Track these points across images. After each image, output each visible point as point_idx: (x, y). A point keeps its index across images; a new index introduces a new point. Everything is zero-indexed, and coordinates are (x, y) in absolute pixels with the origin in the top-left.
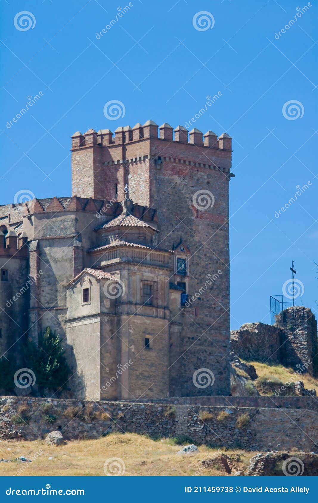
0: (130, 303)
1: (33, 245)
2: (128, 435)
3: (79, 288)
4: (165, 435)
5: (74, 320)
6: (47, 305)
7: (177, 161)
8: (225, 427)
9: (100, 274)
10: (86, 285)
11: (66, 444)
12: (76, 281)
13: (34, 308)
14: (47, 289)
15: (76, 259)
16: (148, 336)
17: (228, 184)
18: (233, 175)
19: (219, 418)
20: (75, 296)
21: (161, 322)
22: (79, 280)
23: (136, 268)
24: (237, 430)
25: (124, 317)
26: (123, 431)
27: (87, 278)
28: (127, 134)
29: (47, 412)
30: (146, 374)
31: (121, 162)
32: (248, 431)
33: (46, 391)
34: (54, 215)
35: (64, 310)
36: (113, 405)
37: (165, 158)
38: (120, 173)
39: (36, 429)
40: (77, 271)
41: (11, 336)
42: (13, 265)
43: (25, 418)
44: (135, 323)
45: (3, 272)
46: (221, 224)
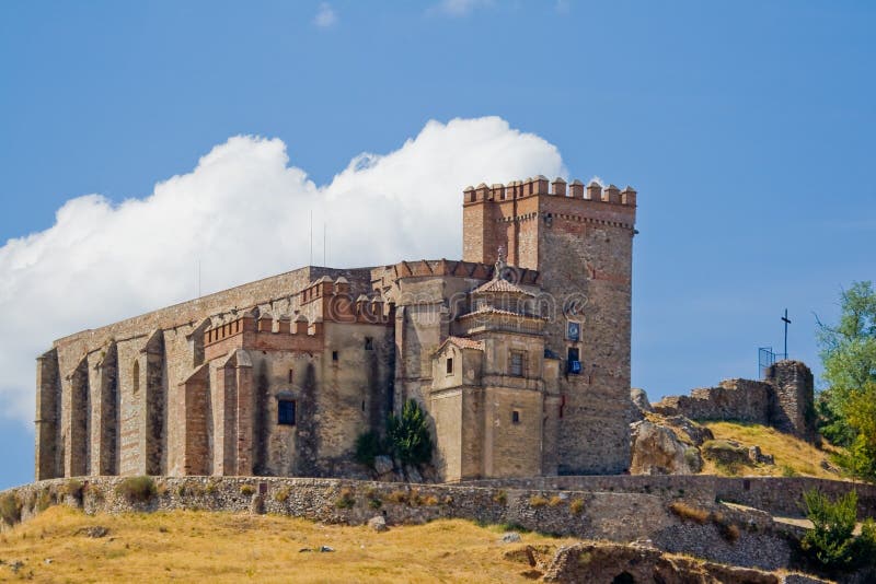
0: (496, 374)
1: (399, 312)
2: (455, 522)
3: (444, 358)
4: (495, 521)
5: (439, 392)
6: (412, 376)
7: (570, 217)
8: (559, 513)
9: (464, 343)
10: (450, 355)
11: (388, 530)
12: (441, 350)
13: (398, 379)
14: (413, 358)
15: (442, 326)
16: (516, 410)
17: (631, 241)
18: (637, 232)
19: (551, 503)
20: (440, 366)
21: (532, 394)
22: (443, 349)
23: (504, 336)
24: (571, 517)
25: (489, 389)
26: (450, 516)
27: (451, 347)
28: (518, 189)
29: (371, 496)
30: (513, 450)
31: (512, 219)
32: (583, 517)
33: (409, 468)
34: (422, 279)
35: (428, 381)
36: (441, 489)
37: (556, 215)
38: (511, 231)
39: (359, 514)
40: (443, 339)
41: (374, 409)
42: (378, 333)
43: (349, 502)
44: (501, 395)
45: (368, 340)
46: (622, 284)
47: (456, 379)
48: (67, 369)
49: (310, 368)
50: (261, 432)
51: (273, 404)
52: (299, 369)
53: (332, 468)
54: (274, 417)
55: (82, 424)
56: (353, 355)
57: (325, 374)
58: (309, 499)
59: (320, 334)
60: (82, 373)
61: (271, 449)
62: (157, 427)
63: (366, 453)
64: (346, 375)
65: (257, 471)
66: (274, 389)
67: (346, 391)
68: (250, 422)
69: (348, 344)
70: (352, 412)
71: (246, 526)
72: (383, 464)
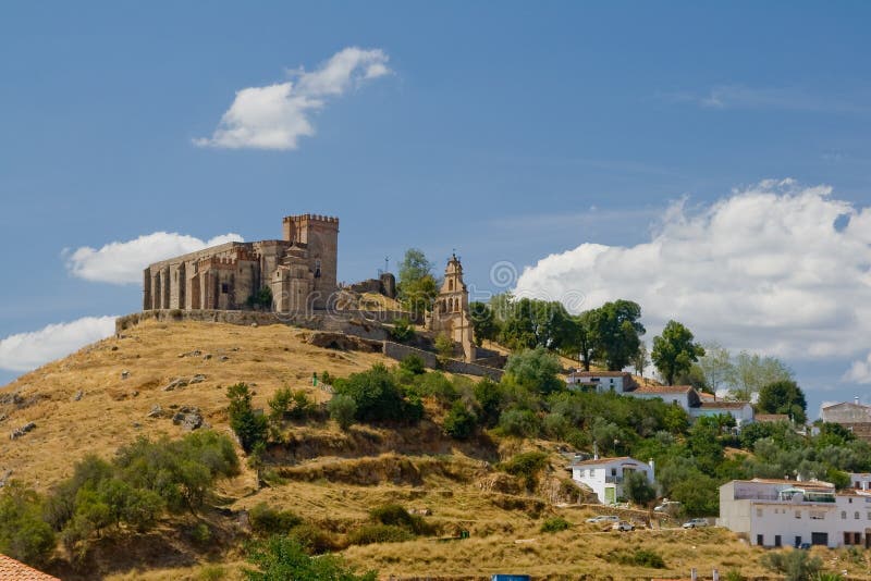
0: (293, 277)
1: (262, 257)
2: (279, 325)
3: (276, 272)
4: (292, 325)
5: (275, 283)
6: (266, 278)
7: (318, 227)
8: (313, 323)
9: (283, 267)
10: (278, 271)
11: (258, 327)
12: (275, 269)
13: (261, 278)
14: (266, 272)
15: (276, 261)
16: (300, 289)
17: (337, 234)
18: (339, 232)
20: (275, 274)
21: (305, 284)
23: (296, 265)
24: (317, 323)
25: (291, 282)
26: (278, 323)
27: (278, 268)
28: (301, 218)
29: (252, 316)
31: (299, 227)
33: (264, 307)
34: (269, 246)
35: (271, 279)
37: (313, 226)
38: (298, 231)
39: (248, 322)
40: (276, 266)
41: (253, 288)
42: (255, 263)
43: (245, 318)
44: (296, 283)
45: (252, 266)
46: (334, 248)
47: (280, 279)
48: (153, 274)
49: (233, 275)
50: (217, 295)
51: (221, 286)
52: (229, 276)
53: (239, 307)
54: (221, 290)
55: (158, 292)
56: (247, 271)
57: (238, 276)
58: (232, 318)
59: (236, 264)
60: (158, 276)
61: (220, 300)
62: (182, 293)
63: (251, 303)
64: (244, 277)
65: (216, 307)
66: (221, 282)
67: (244, 282)
68: (213, 292)
69: (246, 266)
70: (247, 289)
71: (211, 326)
72: (256, 306)
